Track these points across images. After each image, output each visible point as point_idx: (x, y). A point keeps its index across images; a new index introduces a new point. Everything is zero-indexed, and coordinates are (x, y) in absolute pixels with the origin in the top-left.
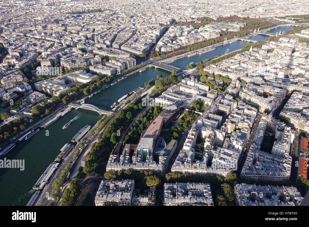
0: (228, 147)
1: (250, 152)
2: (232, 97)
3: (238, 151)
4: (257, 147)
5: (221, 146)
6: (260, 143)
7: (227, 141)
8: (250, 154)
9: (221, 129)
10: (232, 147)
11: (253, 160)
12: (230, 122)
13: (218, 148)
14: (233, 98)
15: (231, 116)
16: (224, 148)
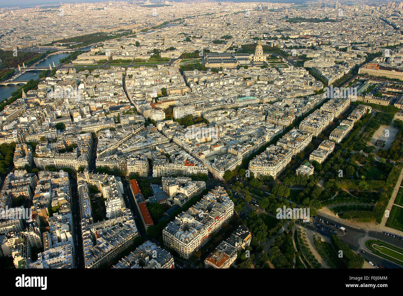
0: (53, 244)
1: (84, 232)
2: (25, 172)
3: (69, 241)
4: (88, 221)
5: (42, 250)
6: (90, 214)
7: (47, 236)
8: (84, 235)
9: (30, 225)
10: (57, 241)
11: (92, 240)
12: (38, 207)
13: (38, 254)
14: (28, 172)
15: (36, 199)
16: (48, 249)
